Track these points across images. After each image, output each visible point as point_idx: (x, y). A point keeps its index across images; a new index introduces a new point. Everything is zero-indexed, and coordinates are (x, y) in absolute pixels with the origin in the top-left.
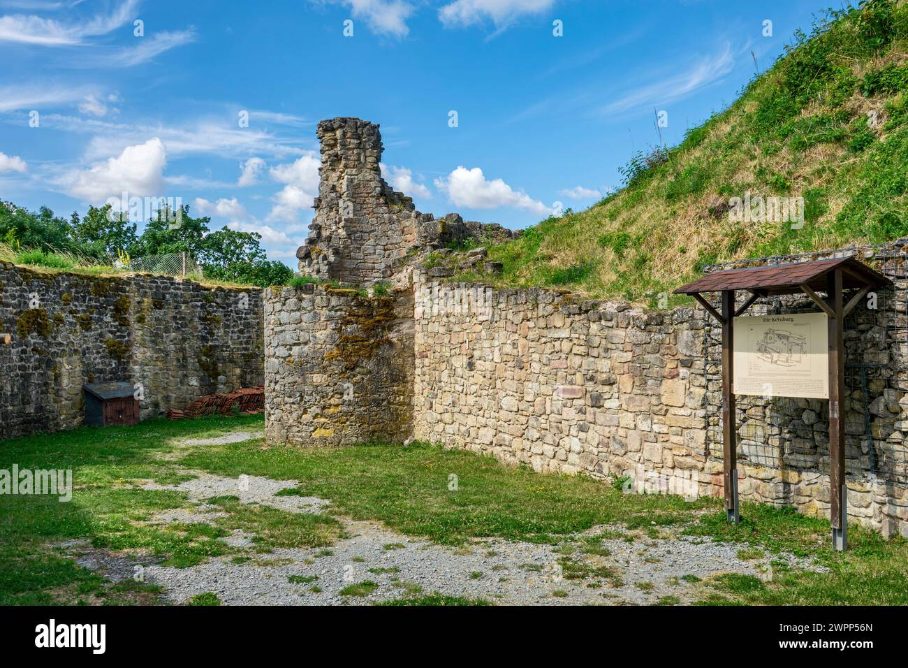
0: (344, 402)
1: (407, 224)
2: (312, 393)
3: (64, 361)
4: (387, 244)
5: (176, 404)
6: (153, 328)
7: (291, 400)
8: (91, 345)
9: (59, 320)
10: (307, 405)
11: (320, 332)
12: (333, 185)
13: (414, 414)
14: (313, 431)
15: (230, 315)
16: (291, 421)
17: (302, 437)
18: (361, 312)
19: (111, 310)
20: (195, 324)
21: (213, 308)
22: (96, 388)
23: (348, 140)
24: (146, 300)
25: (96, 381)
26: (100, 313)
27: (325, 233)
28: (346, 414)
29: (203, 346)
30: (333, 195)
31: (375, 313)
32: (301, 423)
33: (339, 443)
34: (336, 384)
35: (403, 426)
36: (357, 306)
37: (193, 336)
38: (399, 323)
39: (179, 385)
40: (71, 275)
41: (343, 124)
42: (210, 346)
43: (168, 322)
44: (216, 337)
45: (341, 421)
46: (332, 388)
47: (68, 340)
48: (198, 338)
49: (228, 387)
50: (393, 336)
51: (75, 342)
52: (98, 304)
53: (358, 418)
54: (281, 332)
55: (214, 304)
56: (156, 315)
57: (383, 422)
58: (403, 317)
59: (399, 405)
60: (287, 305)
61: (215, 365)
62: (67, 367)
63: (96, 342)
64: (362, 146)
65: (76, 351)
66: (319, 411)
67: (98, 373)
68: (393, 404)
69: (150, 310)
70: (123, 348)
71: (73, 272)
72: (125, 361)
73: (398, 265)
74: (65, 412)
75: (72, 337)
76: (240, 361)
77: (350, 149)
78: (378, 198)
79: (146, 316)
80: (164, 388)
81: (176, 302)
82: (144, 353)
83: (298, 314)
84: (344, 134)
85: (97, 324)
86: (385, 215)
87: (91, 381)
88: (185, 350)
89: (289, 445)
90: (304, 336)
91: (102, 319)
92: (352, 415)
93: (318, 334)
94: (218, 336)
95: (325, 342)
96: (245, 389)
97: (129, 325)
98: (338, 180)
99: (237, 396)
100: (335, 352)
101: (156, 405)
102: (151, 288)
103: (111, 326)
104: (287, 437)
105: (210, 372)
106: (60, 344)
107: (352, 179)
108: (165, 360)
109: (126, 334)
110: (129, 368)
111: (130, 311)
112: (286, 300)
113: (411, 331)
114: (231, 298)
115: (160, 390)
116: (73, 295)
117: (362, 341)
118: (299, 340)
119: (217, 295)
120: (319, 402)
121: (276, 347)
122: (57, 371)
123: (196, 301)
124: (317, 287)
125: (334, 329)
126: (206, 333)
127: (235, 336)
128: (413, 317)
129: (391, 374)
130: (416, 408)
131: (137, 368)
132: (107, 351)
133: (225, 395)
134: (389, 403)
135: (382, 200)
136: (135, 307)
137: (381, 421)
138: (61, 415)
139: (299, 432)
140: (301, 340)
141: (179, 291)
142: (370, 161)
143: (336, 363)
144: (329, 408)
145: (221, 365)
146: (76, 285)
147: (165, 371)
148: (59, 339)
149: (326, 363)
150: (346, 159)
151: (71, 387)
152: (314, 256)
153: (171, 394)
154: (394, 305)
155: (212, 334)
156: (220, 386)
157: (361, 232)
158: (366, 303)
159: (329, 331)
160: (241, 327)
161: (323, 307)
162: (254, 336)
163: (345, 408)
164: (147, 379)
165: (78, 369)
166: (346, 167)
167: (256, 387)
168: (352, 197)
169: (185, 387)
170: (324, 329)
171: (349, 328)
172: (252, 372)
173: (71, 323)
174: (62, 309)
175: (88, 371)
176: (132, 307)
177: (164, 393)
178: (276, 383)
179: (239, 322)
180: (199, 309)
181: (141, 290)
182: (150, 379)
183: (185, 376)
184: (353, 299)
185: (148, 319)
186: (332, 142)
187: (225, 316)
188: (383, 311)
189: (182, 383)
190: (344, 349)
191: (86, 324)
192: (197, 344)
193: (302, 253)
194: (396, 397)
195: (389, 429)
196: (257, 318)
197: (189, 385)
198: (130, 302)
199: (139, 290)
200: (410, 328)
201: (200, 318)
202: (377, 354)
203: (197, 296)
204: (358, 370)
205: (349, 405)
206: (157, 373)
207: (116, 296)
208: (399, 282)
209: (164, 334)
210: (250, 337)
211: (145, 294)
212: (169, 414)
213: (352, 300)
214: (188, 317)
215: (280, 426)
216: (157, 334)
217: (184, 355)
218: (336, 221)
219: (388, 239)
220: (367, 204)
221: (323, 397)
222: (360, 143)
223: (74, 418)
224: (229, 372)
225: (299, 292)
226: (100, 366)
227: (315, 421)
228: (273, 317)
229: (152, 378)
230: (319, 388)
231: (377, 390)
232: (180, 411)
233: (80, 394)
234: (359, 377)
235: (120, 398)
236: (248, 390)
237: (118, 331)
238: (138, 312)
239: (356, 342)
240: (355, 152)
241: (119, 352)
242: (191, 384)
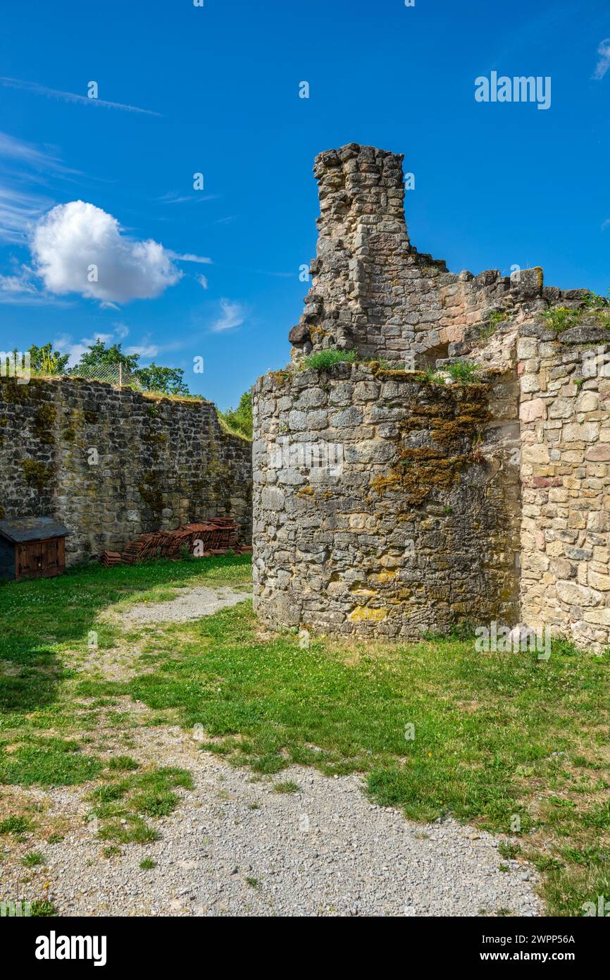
0: (405, 563)
1: (451, 291)
2: (348, 547)
4: (418, 323)
5: (113, 545)
6: (84, 447)
7: (309, 557)
8: (1, 467)
10: (338, 566)
11: (363, 443)
12: (340, 241)
13: (522, 584)
14: (350, 611)
15: (177, 434)
16: (307, 590)
17: (328, 620)
18: (434, 409)
19: (31, 423)
20: (136, 443)
21: (158, 424)
22: (5, 527)
23: (364, 174)
24: (76, 411)
25: (8, 516)
26: (15, 426)
27: (329, 308)
28: (410, 583)
29: (146, 471)
30: (340, 254)
31: (457, 411)
32: (326, 596)
33: (397, 633)
34: (391, 531)
35: (505, 604)
36: (428, 398)
37: (134, 459)
38: (496, 429)
39: (116, 520)
41: (355, 153)
42: (154, 471)
43: (103, 440)
44: (160, 460)
45: (401, 595)
46: (383, 539)
48: (140, 461)
49: (174, 522)
50: (487, 450)
52: (13, 414)
53: (431, 590)
55: (159, 420)
56: (88, 431)
57: (473, 598)
58: (503, 418)
59: (498, 569)
60: (302, 398)
61: (159, 495)
63: (9, 463)
64: (382, 183)
66: (360, 577)
67: (12, 506)
68: (488, 566)
69: (81, 424)
70: (46, 472)
72: (48, 489)
73: (475, 337)
76: (189, 491)
77: (365, 187)
78: (405, 257)
79: (76, 432)
80: (98, 525)
81: (113, 415)
82: (73, 479)
83: (322, 413)
84: (357, 166)
85: (11, 439)
86: (415, 281)
88: (124, 476)
91: (18, 434)
92: (419, 586)
93: (359, 446)
94: (163, 459)
95: (371, 459)
96: (194, 525)
97: (53, 443)
98: (346, 234)
99: (185, 533)
100: (390, 476)
101: (87, 547)
102: (82, 397)
103: (30, 443)
104: (301, 619)
105: (153, 503)
107: (368, 229)
108: (98, 489)
109: (49, 454)
110: (52, 499)
111: (56, 424)
112: (300, 391)
113: (515, 441)
114: (179, 413)
115: (92, 526)
117: (437, 458)
119: (162, 409)
120: (360, 562)
123: (137, 415)
124: (357, 368)
125: (387, 438)
126: (149, 456)
127: (183, 460)
128: (517, 418)
129: (486, 515)
130: (524, 573)
131: (63, 498)
132: (24, 476)
133: (171, 533)
134: (482, 565)
135: (411, 260)
136: (61, 419)
137: (468, 596)
139: (323, 610)
141: (117, 402)
142: (394, 204)
143: (392, 495)
144: (378, 573)
145: (166, 495)
147: (99, 502)
149: (372, 495)
150: (361, 200)
152: (315, 339)
153: (105, 532)
154: (488, 397)
155: (156, 456)
156: (165, 522)
157: (382, 305)
158: (444, 393)
159: (378, 441)
160: (190, 448)
161: (367, 401)
162: (204, 460)
163: (406, 573)
164: (76, 514)
166: (360, 212)
167: (206, 522)
168: (369, 255)
169: (124, 523)
170: (370, 438)
171: (415, 436)
172: (202, 504)
176: (58, 419)
177: (97, 530)
178: (279, 527)
179: (187, 442)
180: (141, 425)
181: (69, 398)
182: (79, 513)
183: (124, 509)
184: (422, 387)
185: (78, 435)
186: (337, 180)
187: (171, 434)
188: (472, 407)
189: (119, 517)
190: (405, 472)
192: (138, 468)
193: (299, 335)
194: (492, 555)
195: (482, 611)
196: (208, 438)
197: (128, 521)
198: (55, 414)
199: (67, 397)
200: (513, 437)
201: (142, 436)
202: (462, 482)
203: (139, 409)
204: (429, 507)
205: (415, 568)
206: (88, 506)
207: (38, 403)
208: (489, 360)
210: (200, 461)
211: (75, 404)
212: (103, 558)
213: (420, 389)
214: (128, 435)
215: (288, 598)
216: (89, 455)
217: (122, 482)
218: (345, 290)
219: (421, 315)
220: (390, 265)
221: (367, 554)
222: (379, 179)
224: (176, 503)
225: (324, 377)
226: (15, 497)
227: (353, 593)
229: (81, 511)
230: (361, 539)
231: (464, 542)
232: (117, 554)
234: (431, 520)
235: (39, 540)
236: (197, 526)
237: (40, 450)
238: (66, 426)
239: (427, 459)
240: (373, 191)
241: (40, 479)
242: (130, 519)
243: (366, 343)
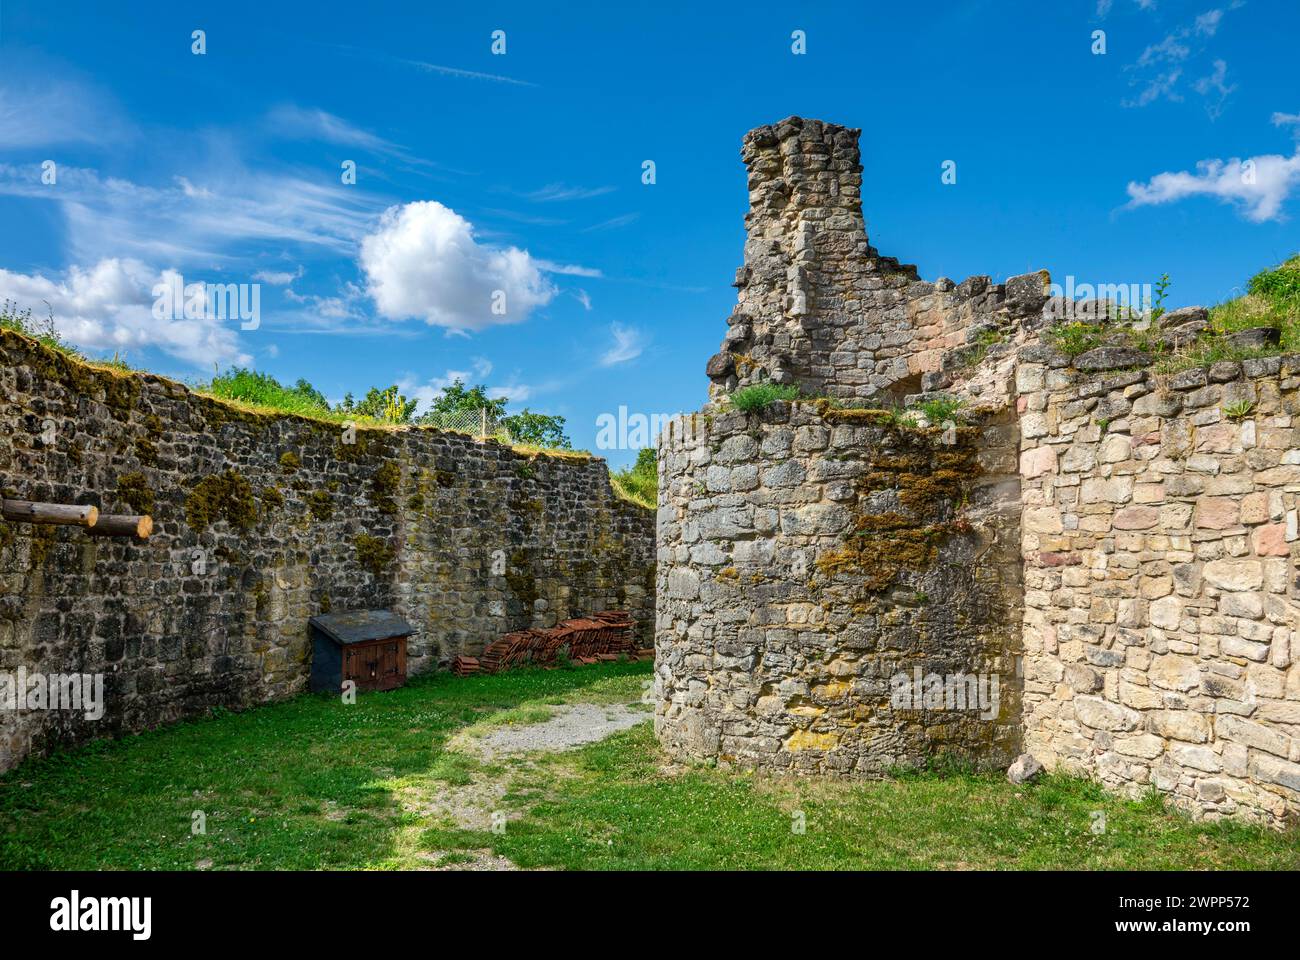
0: (863, 670)
1: (924, 305)
2: (784, 648)
3: (278, 575)
4: (880, 348)
5: (469, 647)
6: (436, 518)
7: (732, 662)
8: (328, 545)
9: (276, 500)
10: (771, 675)
11: (806, 508)
12: (775, 242)
13: (1026, 700)
14: (786, 737)
15: (555, 500)
16: (729, 708)
17: (757, 749)
18: (903, 461)
19: (368, 487)
20: (502, 512)
21: (531, 487)
22: (330, 623)
23: (808, 156)
24: (425, 471)
25: (335, 609)
26: (348, 491)
27: (760, 331)
28: (869, 699)
29: (514, 549)
30: (776, 259)
31: (934, 464)
32: (755, 716)
33: (852, 768)
34: (843, 627)
36: (895, 447)
37: (499, 533)
38: (987, 487)
39: (474, 615)
40: (301, 420)
41: (796, 129)
42: (524, 549)
43: (459, 509)
44: (533, 535)
45: (857, 715)
46: (834, 638)
47: (288, 536)
48: (506, 537)
49: (550, 617)
50: (976, 517)
51: (301, 540)
52: (346, 475)
54: (708, 510)
55: (533, 482)
56: (441, 496)
57: (956, 719)
58: (997, 473)
60: (724, 449)
61: (531, 581)
62: (283, 584)
63: (339, 539)
64: (832, 166)
65: (301, 556)
66: (801, 690)
67: (340, 595)
69: (432, 488)
70: (385, 551)
71: (303, 416)
72: (387, 573)
73: (957, 364)
74: (273, 668)
75: (294, 531)
76: (570, 575)
77: (810, 172)
78: (862, 261)
79: (425, 498)
80: (450, 621)
81: (473, 475)
82: (420, 560)
83: (751, 468)
84: (799, 146)
85: (342, 508)
86: (876, 293)
87: (324, 610)
88: (485, 556)
89: (724, 765)
90: (764, 518)
91: (350, 501)
92: (883, 702)
93: (800, 513)
94: (536, 533)
95: (817, 529)
96: (575, 622)
97: (396, 512)
98: (784, 233)
99: (564, 632)
100: (842, 552)
101: (435, 650)
102: (434, 452)
103: (366, 513)
104: (720, 747)
105: (523, 592)
106: (273, 543)
107: (813, 227)
108: (451, 573)
109: (390, 528)
110: (392, 587)
111: (399, 489)
112: (723, 439)
113: (1014, 503)
114: (559, 472)
115: (442, 623)
116: (302, 455)
117: (906, 527)
118: (753, 527)
119: (537, 467)
120: (801, 669)
121: (696, 542)
122: (263, 593)
123: (504, 476)
124: (798, 407)
125: (839, 501)
126: (519, 529)
127: (563, 534)
128: (1017, 472)
129: (974, 605)
130: (1029, 685)
131: (405, 586)
132: (357, 556)
133: (545, 632)
135: (870, 265)
136: (407, 481)
137: (951, 716)
138: (265, 674)
139: (750, 735)
140: (759, 526)
141: (478, 459)
142: (848, 193)
143: (845, 577)
144: (826, 684)
145: (539, 581)
146: (309, 439)
147: (452, 591)
148: (271, 534)
149: (818, 578)
150: (804, 190)
151: (288, 621)
152: (741, 371)
153: (459, 631)
154: (977, 444)
155: (528, 530)
156: (538, 617)
157: (831, 325)
158: (916, 440)
159: (826, 504)
160: (572, 519)
161: (812, 451)
162: (591, 534)
163: (864, 685)
164: (422, 606)
165: (303, 587)
166: (802, 204)
167: (592, 617)
168: (814, 260)
169: (483, 619)
170: (816, 502)
171: (876, 498)
172: (586, 593)
173: (295, 506)
174: (280, 480)
175: (321, 592)
176: (402, 482)
177: (449, 628)
178: (691, 622)
179: (569, 511)
180: (509, 489)
181: (418, 454)
182: (426, 604)
183: (484, 600)
184: (886, 432)
185: (427, 502)
186: (773, 165)
187: (548, 500)
188: (955, 458)
189: (478, 611)
190: (863, 547)
191: (322, 509)
192: (504, 545)
193: (719, 367)
194: (983, 659)
195: (970, 736)
196: (596, 505)
197: (489, 615)
198: (399, 474)
199: (415, 453)
200: (1011, 498)
201: (510, 503)
202: (942, 560)
203: (507, 467)
204: (896, 594)
205: (877, 677)
206: (439, 595)
207: (377, 461)
208: (977, 395)
209: (453, 529)
210: (585, 536)
211: (424, 462)
212: (456, 665)
213: (884, 435)
214: (492, 502)
215: (703, 718)
216: (441, 529)
217: (482, 565)
218: (781, 307)
219: (884, 337)
220: (842, 272)
221: (811, 658)
222: (828, 162)
223: (292, 677)
224: (552, 592)
225: (755, 420)
226: (344, 584)
227: (792, 712)
228: (686, 479)
229: (429, 603)
230: (803, 637)
232: (474, 661)
233: (305, 634)
234: (898, 611)
235: (373, 640)
236: (580, 622)
237: (378, 522)
238: (412, 491)
239: (892, 529)
240: (820, 177)
241: (378, 559)
242: (492, 613)
243: (809, 376)
